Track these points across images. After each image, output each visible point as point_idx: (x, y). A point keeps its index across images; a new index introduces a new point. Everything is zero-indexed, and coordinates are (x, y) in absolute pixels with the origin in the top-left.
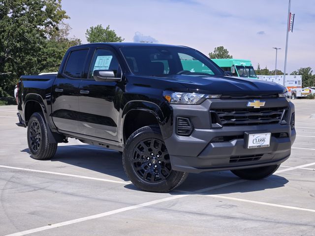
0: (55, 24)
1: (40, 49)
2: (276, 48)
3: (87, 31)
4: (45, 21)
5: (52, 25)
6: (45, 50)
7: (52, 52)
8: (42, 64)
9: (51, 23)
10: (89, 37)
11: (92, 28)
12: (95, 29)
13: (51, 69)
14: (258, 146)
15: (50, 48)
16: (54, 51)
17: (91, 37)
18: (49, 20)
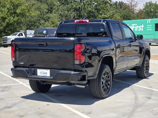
11: (146, 3)
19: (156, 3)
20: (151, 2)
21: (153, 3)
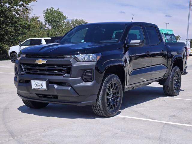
0: (26, 5)
1: (17, 22)
2: (166, 23)
3: (44, 11)
4: (19, 4)
5: (24, 6)
6: (20, 23)
7: (25, 24)
8: (18, 33)
9: (23, 5)
10: (45, 15)
11: (47, 10)
12: (49, 10)
13: (24, 36)
14: (38, 89)
15: (24, 22)
16: (26, 23)
17: (46, 15)
18: (22, 3)
19: (58, 10)
20: (53, 9)
21: (54, 10)
